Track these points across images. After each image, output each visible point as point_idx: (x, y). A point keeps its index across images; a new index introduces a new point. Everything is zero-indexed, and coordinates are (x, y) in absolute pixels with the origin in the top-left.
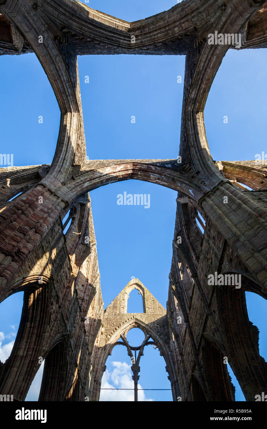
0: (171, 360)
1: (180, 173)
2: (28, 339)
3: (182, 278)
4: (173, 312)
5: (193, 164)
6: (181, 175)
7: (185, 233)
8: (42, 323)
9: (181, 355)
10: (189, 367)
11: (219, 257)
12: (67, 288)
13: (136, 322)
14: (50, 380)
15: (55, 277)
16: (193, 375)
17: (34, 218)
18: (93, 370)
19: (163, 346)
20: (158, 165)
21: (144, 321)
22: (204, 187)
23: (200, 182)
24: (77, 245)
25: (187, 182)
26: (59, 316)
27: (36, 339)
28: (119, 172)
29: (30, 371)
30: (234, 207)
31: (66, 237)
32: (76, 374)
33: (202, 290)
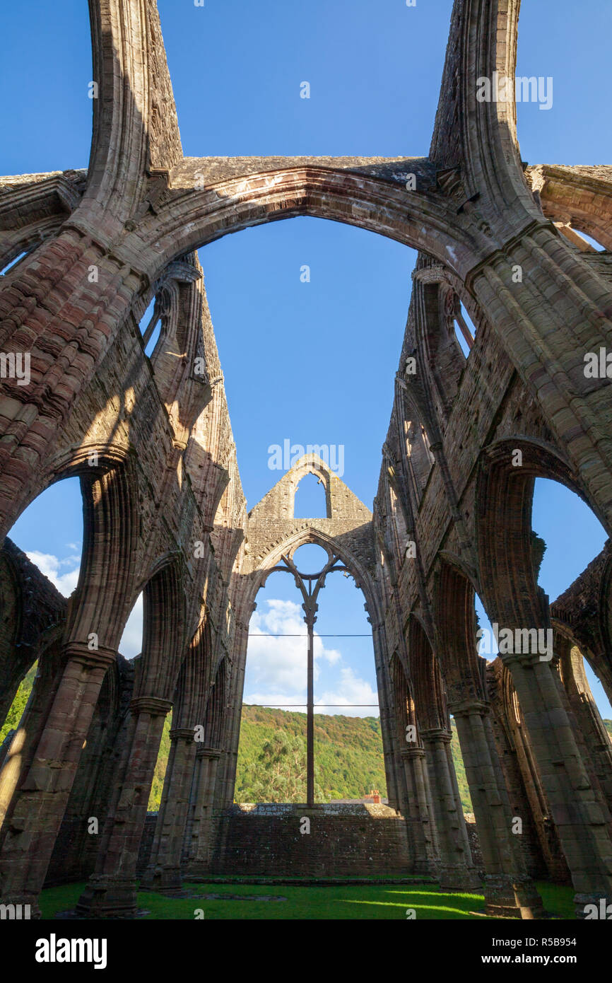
0: (375, 594)
1: (429, 196)
2: (104, 560)
3: (409, 452)
4: (385, 517)
5: (467, 174)
6: (430, 206)
7: (426, 356)
8: (126, 534)
9: (395, 586)
10: (406, 603)
11: (495, 408)
12: (168, 471)
13: (311, 535)
14: (158, 622)
15: (139, 449)
16: (412, 616)
17: (71, 316)
18: (233, 609)
19: (362, 573)
20: (374, 173)
21: (327, 533)
22: (485, 237)
23: (478, 224)
24: (179, 382)
25: (443, 225)
26: (158, 522)
27: (120, 560)
28: (271, 193)
29: (118, 608)
30: (550, 292)
31: (153, 364)
32: (202, 613)
33: (449, 475)
